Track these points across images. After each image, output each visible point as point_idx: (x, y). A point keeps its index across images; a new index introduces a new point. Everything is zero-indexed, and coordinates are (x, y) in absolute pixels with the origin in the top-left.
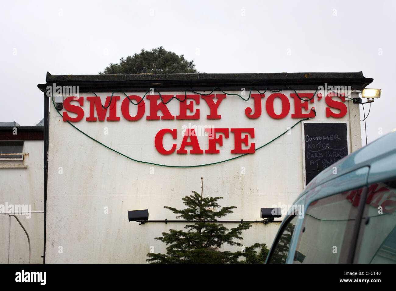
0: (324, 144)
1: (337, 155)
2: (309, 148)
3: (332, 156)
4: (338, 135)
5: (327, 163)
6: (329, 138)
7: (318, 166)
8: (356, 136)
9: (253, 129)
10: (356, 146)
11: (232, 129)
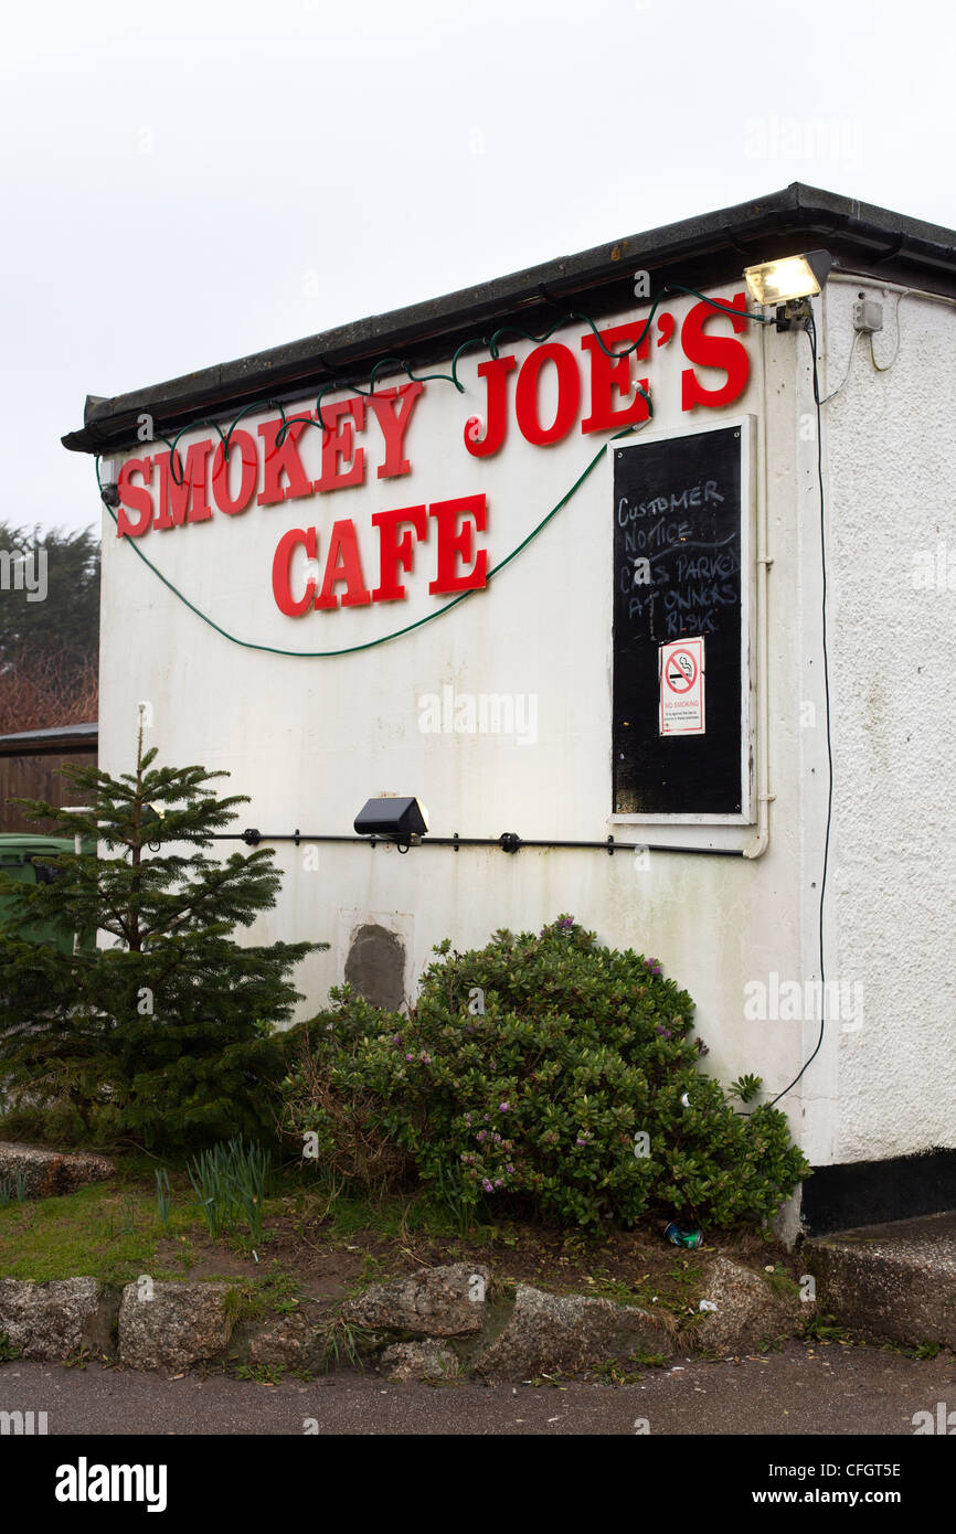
0: (674, 526)
1: (709, 570)
2: (627, 549)
3: (694, 576)
4: (714, 484)
5: (680, 606)
6: (688, 500)
7: (651, 622)
8: (780, 475)
9: (482, 498)
10: (779, 519)
11: (432, 506)
